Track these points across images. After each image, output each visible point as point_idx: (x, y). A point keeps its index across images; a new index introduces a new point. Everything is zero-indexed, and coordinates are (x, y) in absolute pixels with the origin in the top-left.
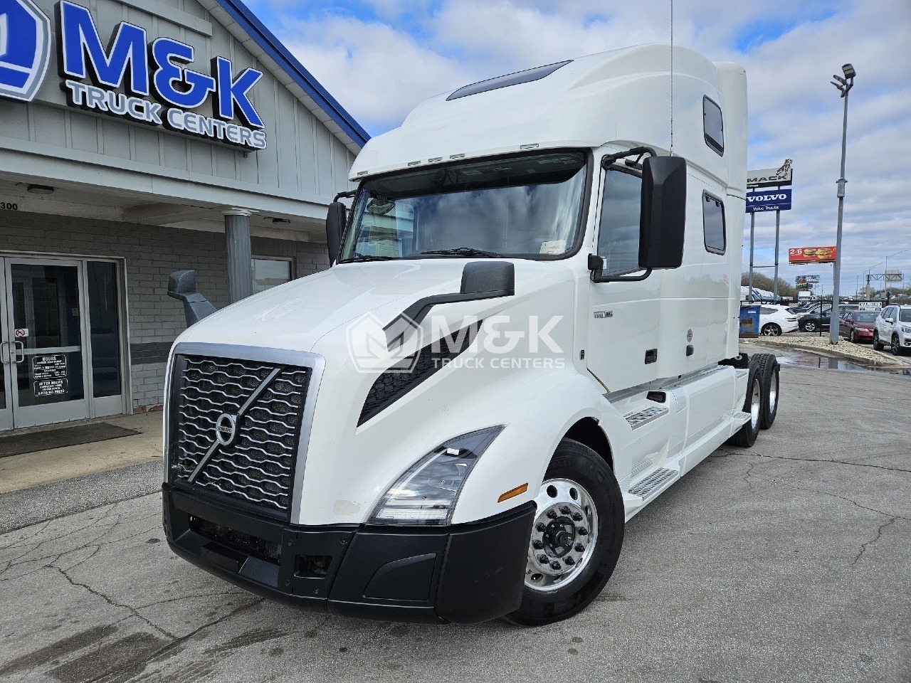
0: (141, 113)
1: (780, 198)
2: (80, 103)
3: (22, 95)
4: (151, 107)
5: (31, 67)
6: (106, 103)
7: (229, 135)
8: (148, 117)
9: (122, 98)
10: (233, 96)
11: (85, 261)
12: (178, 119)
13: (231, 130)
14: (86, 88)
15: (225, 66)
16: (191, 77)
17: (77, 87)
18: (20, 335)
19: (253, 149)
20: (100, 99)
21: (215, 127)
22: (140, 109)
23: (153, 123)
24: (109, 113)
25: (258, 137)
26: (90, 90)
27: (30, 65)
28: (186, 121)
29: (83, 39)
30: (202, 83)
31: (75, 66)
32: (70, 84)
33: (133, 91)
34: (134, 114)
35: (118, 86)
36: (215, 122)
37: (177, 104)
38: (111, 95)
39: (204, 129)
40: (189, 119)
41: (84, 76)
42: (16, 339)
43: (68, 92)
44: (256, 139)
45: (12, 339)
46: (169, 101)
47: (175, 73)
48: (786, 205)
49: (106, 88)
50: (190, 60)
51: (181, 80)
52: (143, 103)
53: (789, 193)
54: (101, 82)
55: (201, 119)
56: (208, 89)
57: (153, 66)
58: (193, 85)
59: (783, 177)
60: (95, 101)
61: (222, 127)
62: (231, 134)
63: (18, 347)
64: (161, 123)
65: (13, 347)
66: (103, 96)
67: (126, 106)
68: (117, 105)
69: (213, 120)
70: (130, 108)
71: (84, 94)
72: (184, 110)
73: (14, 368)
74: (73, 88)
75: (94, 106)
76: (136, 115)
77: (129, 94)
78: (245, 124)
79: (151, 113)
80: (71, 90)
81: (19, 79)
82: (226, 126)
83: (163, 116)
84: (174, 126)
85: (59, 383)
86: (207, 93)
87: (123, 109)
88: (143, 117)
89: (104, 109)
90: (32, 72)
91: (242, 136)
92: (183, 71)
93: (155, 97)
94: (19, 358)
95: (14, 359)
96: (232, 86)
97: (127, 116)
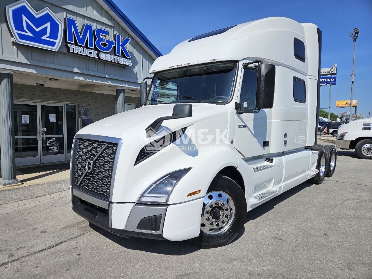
0: (91, 55)
1: (331, 80)
2: (72, 52)
3: (54, 49)
4: (94, 52)
5: (57, 40)
6: (80, 51)
7: (120, 62)
8: (93, 56)
9: (85, 50)
10: (121, 47)
11: (65, 104)
12: (103, 56)
13: (120, 59)
14: (74, 46)
15: (118, 37)
16: (108, 41)
17: (71, 46)
18: (43, 130)
19: (127, 66)
20: (78, 50)
21: (115, 59)
22: (91, 53)
23: (95, 58)
24: (81, 55)
25: (129, 61)
26: (75, 47)
27: (56, 39)
28: (105, 57)
29: (73, 30)
30: (111, 43)
31: (70, 39)
32: (69, 45)
33: (89, 47)
34: (89, 55)
35: (84, 45)
36: (115, 57)
37: (103, 51)
38: (82, 49)
39: (111, 59)
40: (107, 56)
41: (73, 43)
42: (42, 132)
43: (68, 48)
44: (128, 62)
45: (41, 132)
46: (100, 50)
47: (102, 40)
48: (334, 83)
49: (80, 46)
50: (107, 35)
51: (104, 42)
52: (92, 51)
53: (335, 78)
54: (79, 44)
55: (110, 56)
56: (113, 45)
57: (95, 38)
58: (108, 44)
59: (333, 72)
60: (76, 51)
61: (117, 58)
62: (120, 61)
63: (43, 134)
64: (97, 57)
65: (41, 134)
66: (79, 49)
67: (87, 52)
68: (84, 52)
69: (114, 56)
70: (88, 53)
71: (73, 48)
72: (105, 53)
73: (41, 142)
74: (70, 46)
75: (76, 53)
76: (90, 55)
77: (88, 48)
78: (125, 57)
79: (94, 54)
80: (69, 47)
81: (53, 44)
82: (119, 58)
83: (98, 55)
84: (102, 59)
85: (56, 148)
86: (112, 47)
87: (85, 53)
88: (92, 56)
89: (79, 53)
90: (57, 41)
91: (124, 61)
92: (105, 39)
93: (96, 49)
94: (43, 138)
95: (41, 138)
96: (121, 44)
97: (87, 56)
